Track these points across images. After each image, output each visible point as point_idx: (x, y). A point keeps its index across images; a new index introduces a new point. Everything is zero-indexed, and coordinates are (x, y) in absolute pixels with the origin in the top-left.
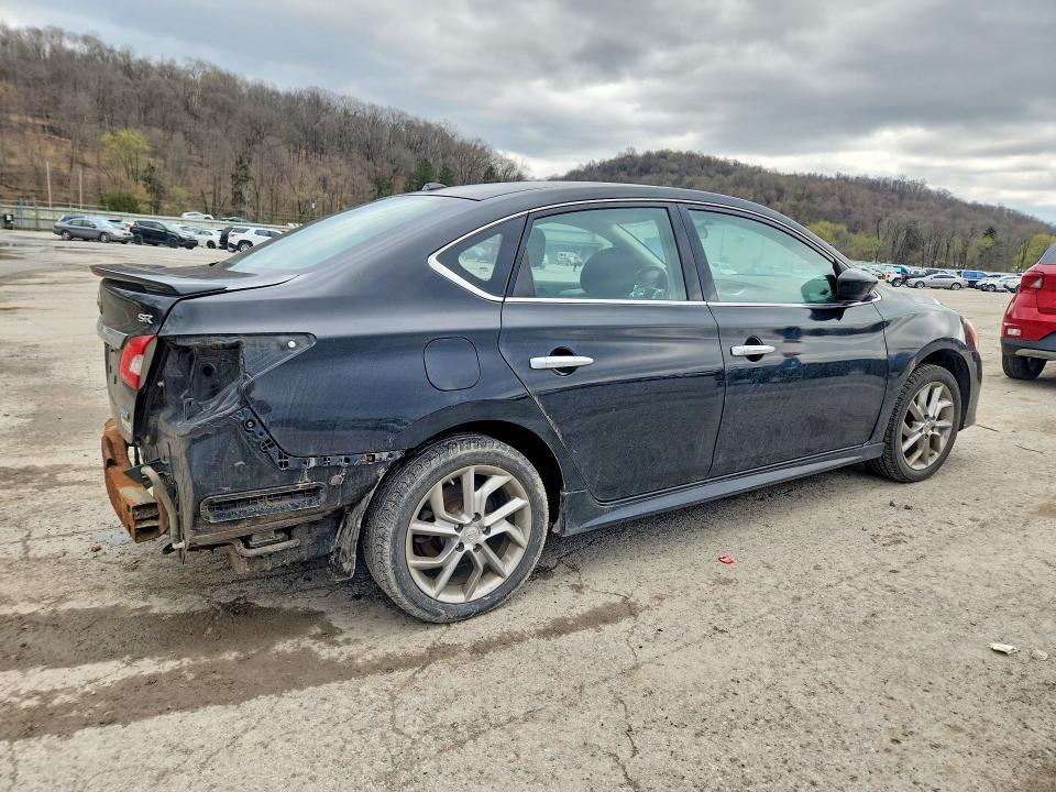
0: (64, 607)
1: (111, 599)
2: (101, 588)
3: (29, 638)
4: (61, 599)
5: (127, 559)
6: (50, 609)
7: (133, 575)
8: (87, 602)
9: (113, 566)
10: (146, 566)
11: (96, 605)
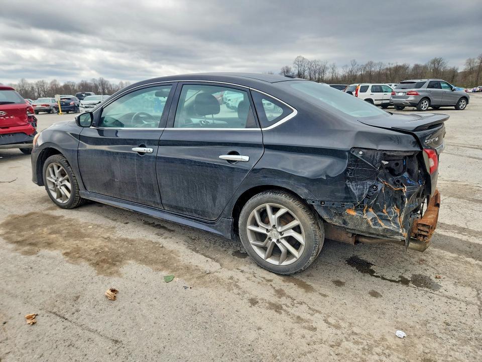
0: (455, 255)
1: (435, 251)
2: (439, 257)
3: (468, 249)
4: (456, 259)
5: (424, 266)
6: (461, 257)
7: (424, 258)
8: (445, 253)
9: (432, 265)
10: (416, 259)
11: (442, 251)
